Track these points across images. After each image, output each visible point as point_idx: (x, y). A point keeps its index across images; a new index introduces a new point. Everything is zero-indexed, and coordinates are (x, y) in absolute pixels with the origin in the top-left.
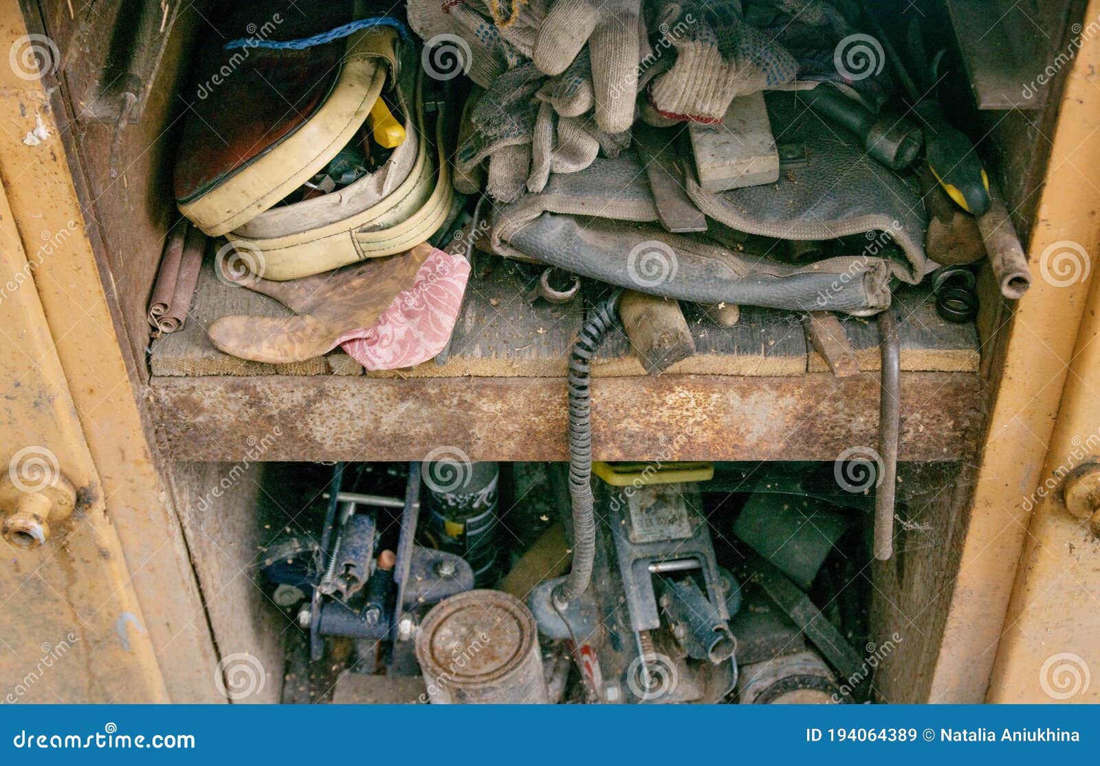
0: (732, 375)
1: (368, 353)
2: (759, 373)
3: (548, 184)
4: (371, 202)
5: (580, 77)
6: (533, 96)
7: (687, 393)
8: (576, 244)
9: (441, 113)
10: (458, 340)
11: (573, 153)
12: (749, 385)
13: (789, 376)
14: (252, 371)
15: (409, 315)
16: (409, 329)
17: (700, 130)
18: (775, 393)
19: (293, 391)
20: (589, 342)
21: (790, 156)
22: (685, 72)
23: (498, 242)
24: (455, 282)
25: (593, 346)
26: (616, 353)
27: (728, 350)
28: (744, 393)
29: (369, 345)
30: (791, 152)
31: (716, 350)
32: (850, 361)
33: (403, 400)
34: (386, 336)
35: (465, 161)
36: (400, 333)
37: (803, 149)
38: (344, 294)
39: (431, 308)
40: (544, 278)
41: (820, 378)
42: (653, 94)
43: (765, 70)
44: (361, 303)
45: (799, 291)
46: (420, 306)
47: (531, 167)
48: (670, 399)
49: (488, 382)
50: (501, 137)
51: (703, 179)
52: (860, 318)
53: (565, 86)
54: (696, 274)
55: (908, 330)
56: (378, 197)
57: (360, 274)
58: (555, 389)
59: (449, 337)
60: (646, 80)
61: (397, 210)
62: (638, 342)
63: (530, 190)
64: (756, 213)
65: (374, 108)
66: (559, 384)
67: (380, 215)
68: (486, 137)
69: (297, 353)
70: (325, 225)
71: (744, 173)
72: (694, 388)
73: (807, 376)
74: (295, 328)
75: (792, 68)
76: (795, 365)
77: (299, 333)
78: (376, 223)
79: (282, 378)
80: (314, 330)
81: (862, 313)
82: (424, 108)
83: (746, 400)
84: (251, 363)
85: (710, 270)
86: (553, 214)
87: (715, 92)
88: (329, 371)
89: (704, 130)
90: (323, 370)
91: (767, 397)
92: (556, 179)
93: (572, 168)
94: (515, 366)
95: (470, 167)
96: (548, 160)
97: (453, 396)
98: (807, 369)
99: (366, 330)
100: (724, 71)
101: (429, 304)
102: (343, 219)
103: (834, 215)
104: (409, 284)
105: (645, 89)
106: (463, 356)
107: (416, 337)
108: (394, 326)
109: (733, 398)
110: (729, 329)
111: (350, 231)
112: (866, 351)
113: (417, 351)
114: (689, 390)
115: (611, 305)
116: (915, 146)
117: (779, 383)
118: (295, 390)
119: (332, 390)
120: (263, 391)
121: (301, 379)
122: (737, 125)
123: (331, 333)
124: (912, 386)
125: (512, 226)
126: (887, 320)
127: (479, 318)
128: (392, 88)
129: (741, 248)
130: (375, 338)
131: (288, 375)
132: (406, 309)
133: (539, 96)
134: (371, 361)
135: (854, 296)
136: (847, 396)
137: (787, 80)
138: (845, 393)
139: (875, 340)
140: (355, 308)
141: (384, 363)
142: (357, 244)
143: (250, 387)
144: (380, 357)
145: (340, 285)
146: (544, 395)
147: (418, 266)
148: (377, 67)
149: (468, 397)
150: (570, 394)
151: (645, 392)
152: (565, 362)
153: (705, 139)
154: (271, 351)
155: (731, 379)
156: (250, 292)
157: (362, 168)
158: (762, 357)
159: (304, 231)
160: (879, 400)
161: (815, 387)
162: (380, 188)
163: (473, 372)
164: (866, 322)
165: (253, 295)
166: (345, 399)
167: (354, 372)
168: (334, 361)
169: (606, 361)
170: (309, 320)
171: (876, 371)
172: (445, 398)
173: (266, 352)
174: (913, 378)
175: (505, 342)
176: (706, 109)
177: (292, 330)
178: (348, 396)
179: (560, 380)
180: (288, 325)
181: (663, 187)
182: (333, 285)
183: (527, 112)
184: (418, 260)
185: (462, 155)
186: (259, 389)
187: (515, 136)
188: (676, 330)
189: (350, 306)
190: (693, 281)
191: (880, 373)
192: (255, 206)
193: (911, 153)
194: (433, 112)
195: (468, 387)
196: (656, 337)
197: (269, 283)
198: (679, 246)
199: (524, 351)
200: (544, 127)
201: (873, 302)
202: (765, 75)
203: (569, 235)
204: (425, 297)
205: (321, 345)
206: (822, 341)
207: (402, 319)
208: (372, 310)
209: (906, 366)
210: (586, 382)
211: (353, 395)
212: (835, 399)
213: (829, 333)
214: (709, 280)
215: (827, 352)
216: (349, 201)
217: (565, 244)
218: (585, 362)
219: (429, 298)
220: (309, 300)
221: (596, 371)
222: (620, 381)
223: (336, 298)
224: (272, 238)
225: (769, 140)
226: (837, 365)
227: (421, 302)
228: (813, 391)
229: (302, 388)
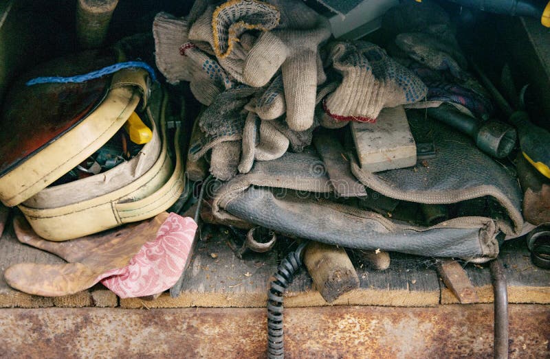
0: (386, 306)
1: (121, 285)
2: (405, 304)
3: (253, 167)
4: (127, 181)
5: (276, 92)
6: (242, 108)
7: (353, 319)
8: (273, 208)
9: (178, 129)
10: (187, 280)
11: (271, 147)
12: (397, 313)
13: (427, 307)
14: (36, 304)
15: (152, 258)
16: (152, 268)
17: (361, 130)
18: (417, 320)
19: (65, 319)
20: (282, 280)
21: (423, 151)
22: (349, 87)
23: (217, 209)
24: (186, 235)
25: (286, 282)
26: (302, 289)
27: (382, 286)
28: (395, 320)
29: (122, 280)
30: (424, 148)
31: (374, 286)
32: (471, 292)
33: (146, 325)
34: (134, 273)
35: (195, 154)
36: (145, 271)
37: (432, 146)
38: (106, 249)
39: (168, 252)
40: (250, 234)
41: (450, 308)
42: (327, 104)
43: (405, 89)
44: (117, 253)
45: (433, 240)
46: (160, 251)
47: (241, 157)
48: (342, 324)
49: (209, 311)
50: (220, 135)
51: (363, 163)
52: (477, 264)
53: (265, 98)
54: (359, 229)
55: (512, 274)
56: (131, 178)
57: (118, 235)
58: (258, 316)
59: (180, 274)
60: (322, 96)
61: (145, 188)
62: (318, 278)
63: (240, 171)
64: (401, 186)
65: (131, 117)
66: (261, 312)
67: (132, 191)
68: (210, 135)
69: (69, 288)
70: (93, 197)
71: (392, 159)
72: (359, 315)
73: (440, 306)
74: (69, 271)
75: (423, 90)
76: (431, 298)
77: (71, 275)
78: (130, 197)
79: (57, 309)
80: (83, 272)
81: (479, 260)
82: (166, 125)
83: (397, 325)
84: (35, 297)
85: (368, 226)
86: (256, 187)
87: (370, 101)
88: (93, 304)
89: (364, 130)
90: (88, 302)
91: (412, 323)
92: (259, 165)
93: (269, 156)
94: (229, 299)
95: (197, 157)
96: (253, 152)
97: (183, 323)
98: (440, 302)
99: (121, 269)
100: (376, 87)
101: (167, 250)
102: (107, 193)
103: (457, 187)
104: (152, 237)
105: (321, 102)
106: (190, 291)
107: (157, 273)
108: (141, 266)
109: (387, 322)
110: (384, 272)
111: (111, 202)
112: (482, 287)
113: (157, 283)
114: (355, 317)
115: (298, 254)
116: (512, 143)
117: (421, 312)
118: (67, 318)
119: (94, 318)
120: (43, 319)
121: (72, 309)
122: (386, 126)
123: (95, 273)
124: (516, 313)
125: (227, 196)
126: (498, 266)
127: (203, 266)
128: (143, 108)
129: (390, 216)
130: (127, 275)
131: (62, 307)
132: (150, 254)
133: (247, 108)
134: (123, 291)
135: (473, 246)
136: (470, 322)
137: (420, 98)
138: (468, 319)
139: (488, 280)
140: (114, 257)
141: (133, 292)
142: (116, 212)
143: (34, 316)
144: (130, 288)
145: (103, 244)
146: (250, 321)
147: (160, 226)
148: (133, 94)
149: (195, 323)
150: (269, 319)
151: (323, 319)
152: (265, 296)
153: (364, 135)
154: (51, 287)
155: (385, 309)
156: (37, 250)
157: (121, 157)
158: (407, 291)
159: (78, 203)
160: (493, 325)
161: (447, 314)
162: (133, 172)
163: (198, 304)
164: (482, 268)
165: (39, 252)
166: (104, 325)
167: (111, 304)
168: (97, 296)
169: (294, 294)
170: (79, 266)
171: (490, 303)
172: (177, 324)
173: (46, 289)
174: (517, 308)
175: (222, 282)
176: (364, 113)
177: (66, 272)
178: (106, 323)
179: (262, 309)
180: (64, 269)
181: (334, 169)
182: (97, 244)
183: (238, 119)
184: (159, 222)
185: (192, 150)
186: (40, 318)
187: (230, 135)
188: (345, 269)
189: (109, 256)
190: (356, 234)
191: (493, 305)
192: (42, 181)
193: (509, 147)
194: (172, 128)
195: (195, 315)
196: (331, 274)
197: (51, 243)
198: (346, 211)
199: (236, 288)
200: (251, 129)
201: (486, 252)
202: (404, 93)
203: (268, 203)
204: (164, 246)
205: (88, 281)
206: (450, 279)
207: (147, 261)
208: (125, 257)
209: (513, 299)
210: (280, 309)
211: (110, 322)
212: (461, 324)
213: (454, 273)
214: (368, 232)
215: (455, 286)
216: (111, 180)
217: (265, 208)
218: (279, 294)
219: (167, 245)
220: (80, 255)
221: (287, 303)
222: (305, 310)
223: (100, 252)
224: (54, 208)
225: (409, 135)
226: (462, 295)
227: (161, 248)
228: (445, 318)
229: (72, 317)
